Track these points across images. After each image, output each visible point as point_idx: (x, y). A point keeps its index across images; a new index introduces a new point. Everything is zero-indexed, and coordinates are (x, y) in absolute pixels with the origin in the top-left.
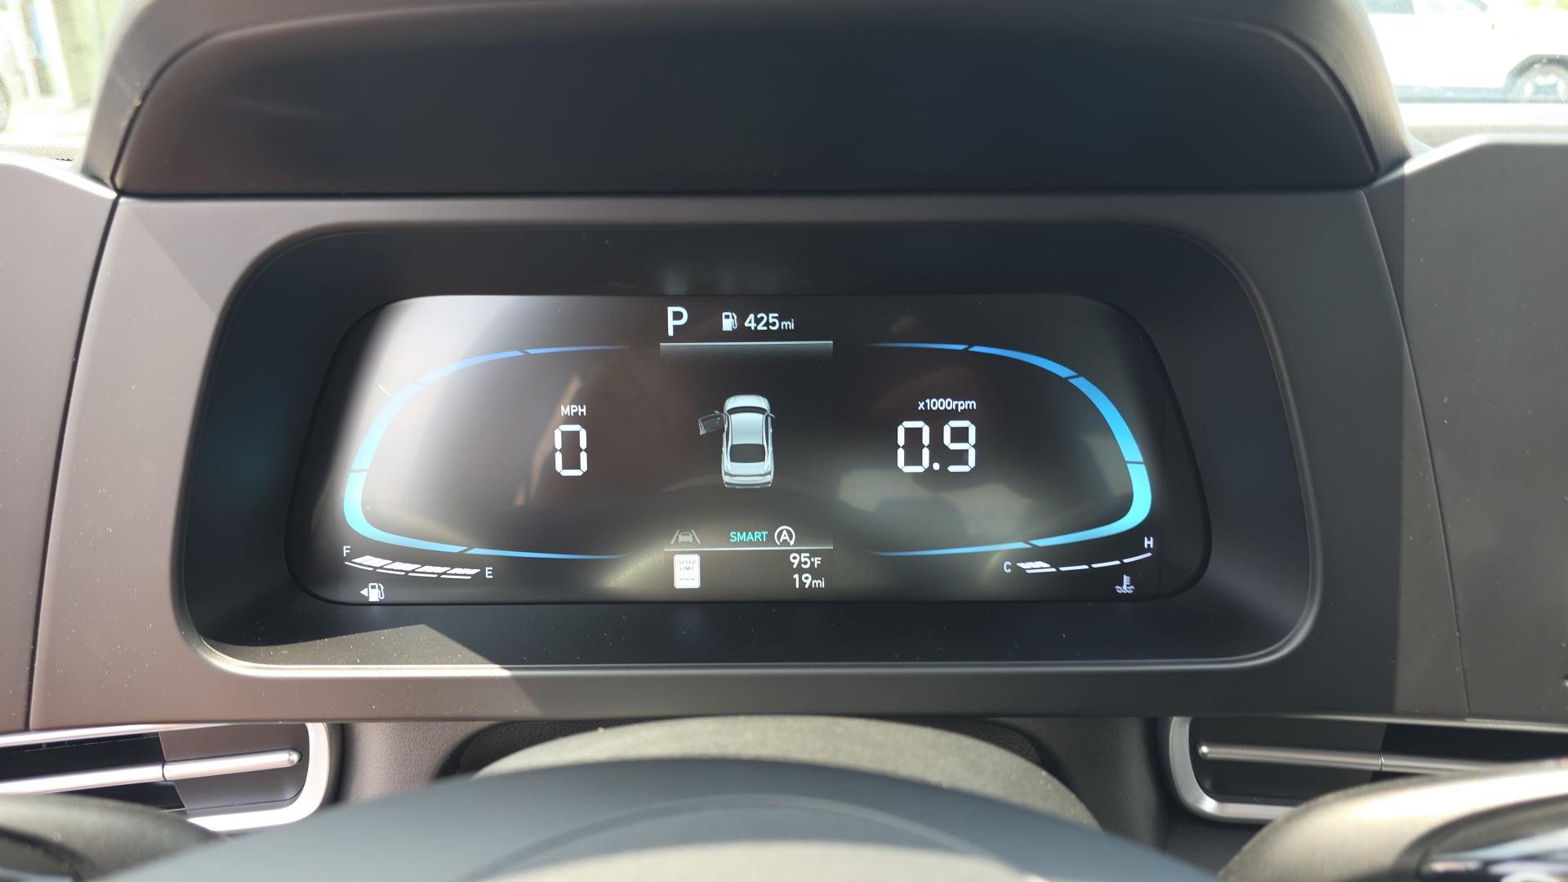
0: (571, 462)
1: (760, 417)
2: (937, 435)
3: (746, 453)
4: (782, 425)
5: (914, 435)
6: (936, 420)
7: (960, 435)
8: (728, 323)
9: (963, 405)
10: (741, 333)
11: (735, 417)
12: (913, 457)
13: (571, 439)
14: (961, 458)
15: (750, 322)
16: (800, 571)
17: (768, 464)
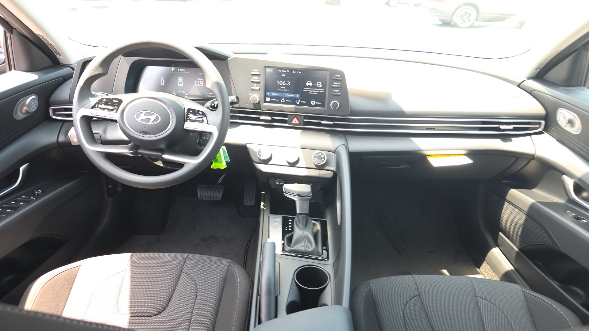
0: (162, 83)
1: (182, 80)
2: (199, 82)
3: (180, 83)
4: (184, 80)
5: (197, 82)
6: (199, 81)
7: (202, 82)
8: (178, 70)
9: (202, 79)
10: (180, 71)
11: (179, 80)
12: (197, 84)
13: (162, 81)
14: (202, 85)
15: (181, 70)
16: (186, 96)
17: (182, 85)
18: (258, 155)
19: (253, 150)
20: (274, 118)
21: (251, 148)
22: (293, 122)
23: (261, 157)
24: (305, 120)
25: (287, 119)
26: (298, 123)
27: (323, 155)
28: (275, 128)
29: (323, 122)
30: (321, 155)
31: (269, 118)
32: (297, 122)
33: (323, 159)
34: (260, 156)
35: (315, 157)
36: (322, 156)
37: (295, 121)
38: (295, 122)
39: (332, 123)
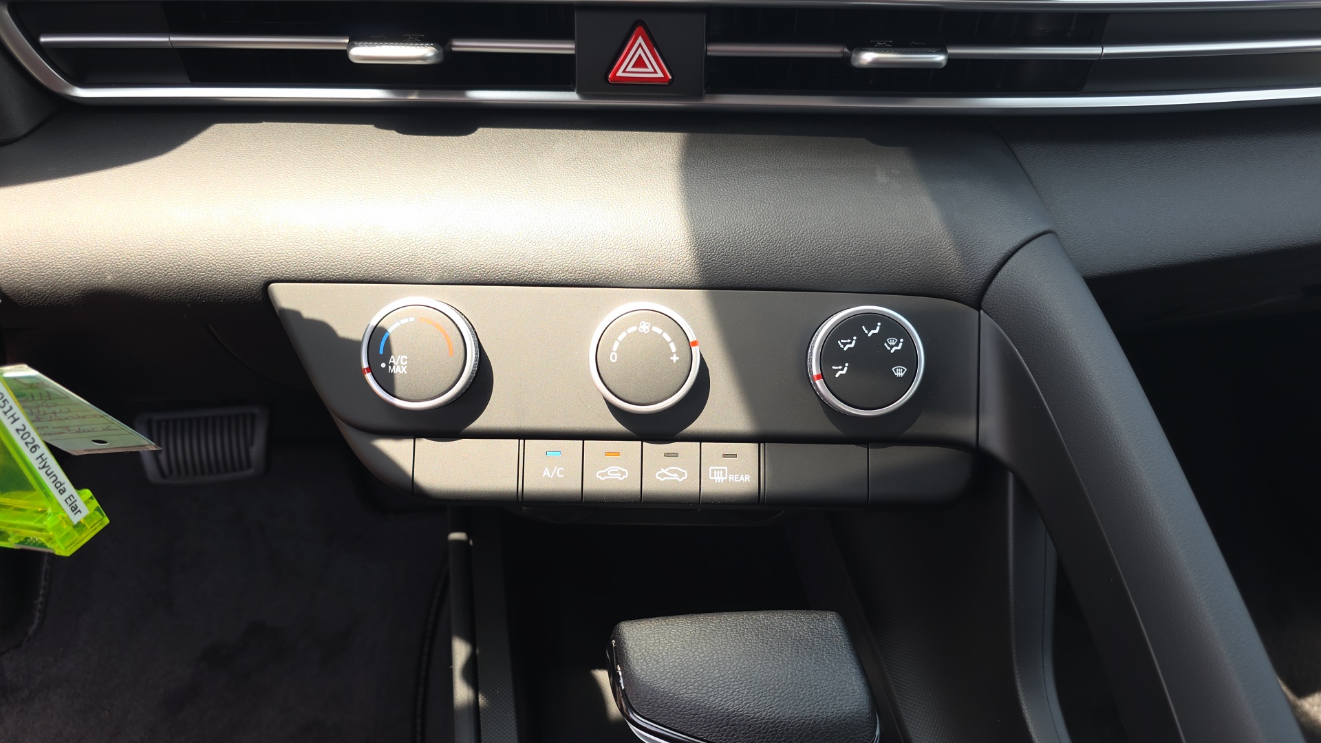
18: (369, 377)
19: (322, 329)
20: (463, 45)
21: (307, 313)
22: (626, 70)
23: (399, 387)
24: (716, 49)
25: (566, 47)
26: (660, 75)
27: (900, 332)
28: (482, 133)
29: (868, 57)
30: (882, 337)
31: (419, 52)
32: (654, 70)
33: (900, 372)
34: (387, 381)
35: (830, 354)
36: (892, 341)
37: (640, 63)
38: (640, 73)
39: (940, 58)
